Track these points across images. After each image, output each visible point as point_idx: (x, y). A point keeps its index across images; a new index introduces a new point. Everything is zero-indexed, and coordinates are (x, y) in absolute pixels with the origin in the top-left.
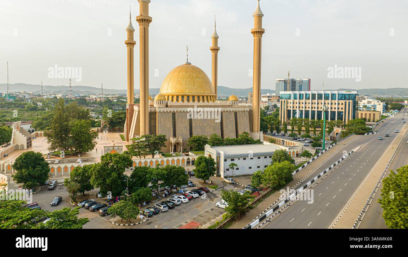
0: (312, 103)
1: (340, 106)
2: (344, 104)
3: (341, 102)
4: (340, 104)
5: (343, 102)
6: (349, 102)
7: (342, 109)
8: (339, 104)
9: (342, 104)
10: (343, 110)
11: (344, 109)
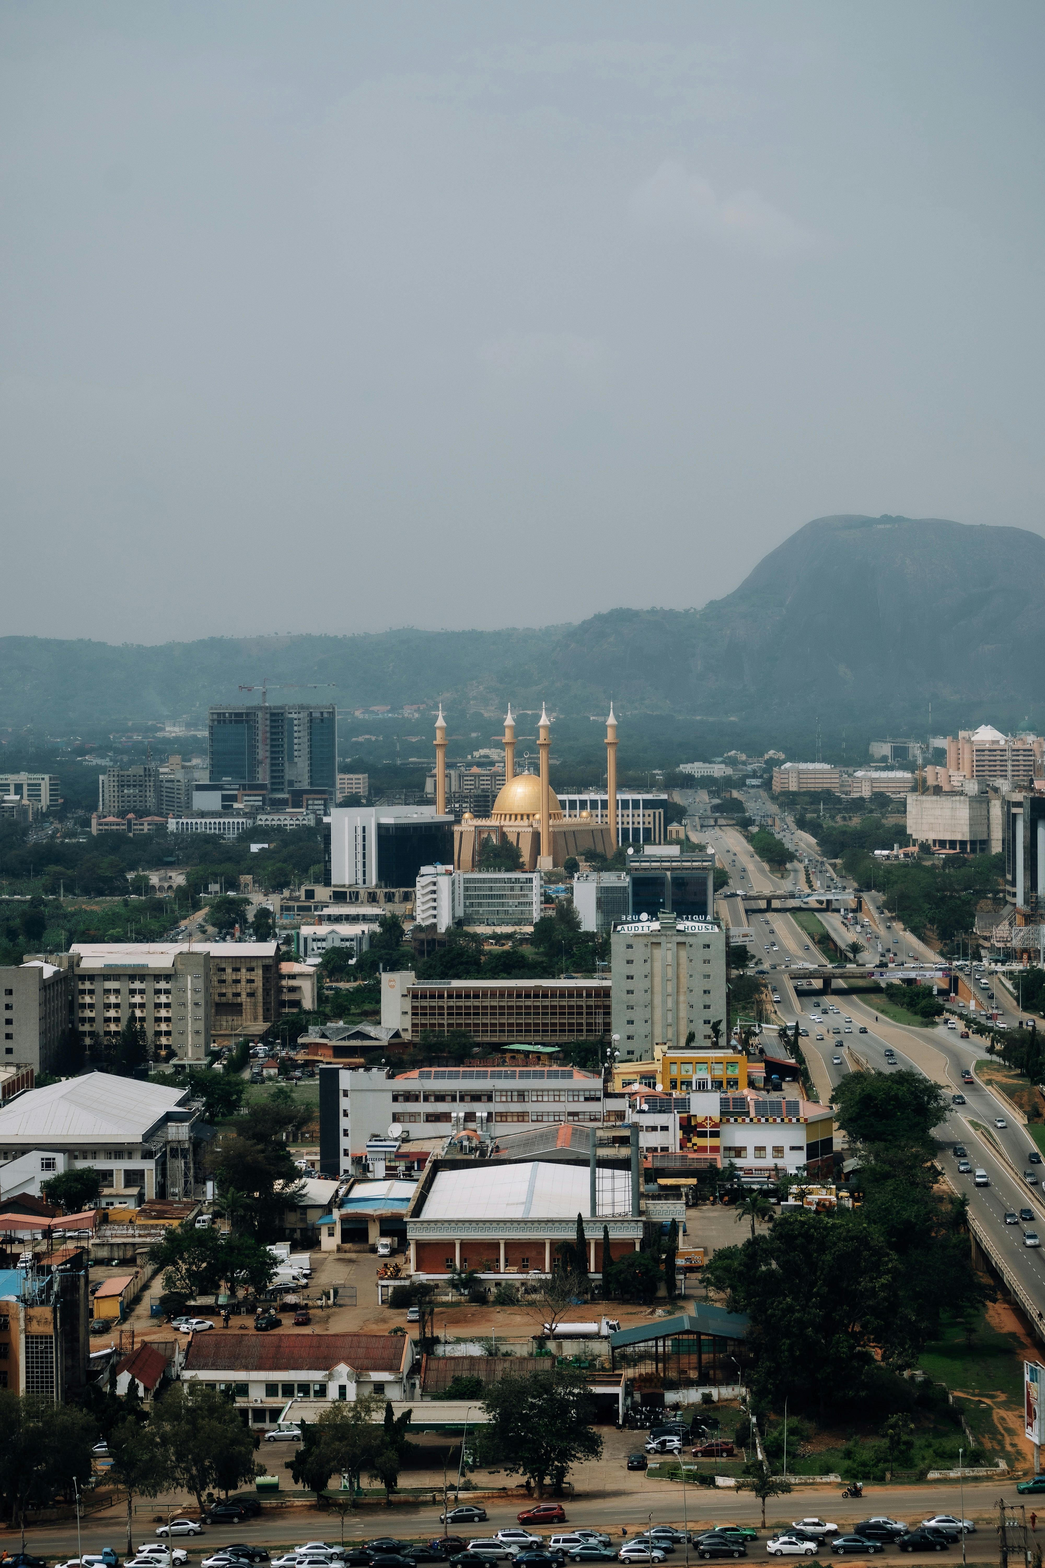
0: (602, 816)
1: (647, 819)
2: (652, 815)
3: (647, 812)
4: (647, 816)
5: (651, 812)
6: (660, 813)
7: (649, 823)
8: (644, 816)
9: (649, 816)
10: (651, 826)
11: (652, 823)
